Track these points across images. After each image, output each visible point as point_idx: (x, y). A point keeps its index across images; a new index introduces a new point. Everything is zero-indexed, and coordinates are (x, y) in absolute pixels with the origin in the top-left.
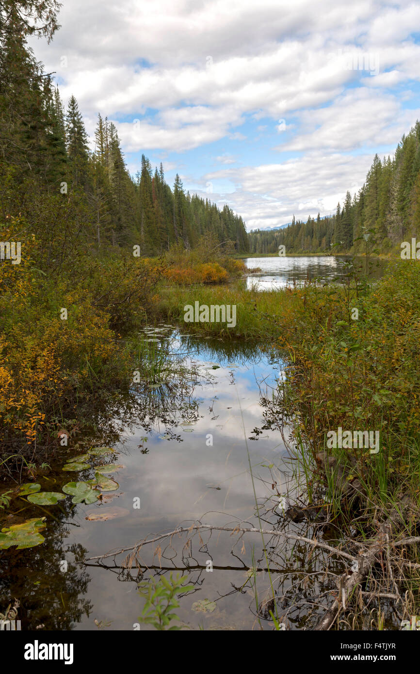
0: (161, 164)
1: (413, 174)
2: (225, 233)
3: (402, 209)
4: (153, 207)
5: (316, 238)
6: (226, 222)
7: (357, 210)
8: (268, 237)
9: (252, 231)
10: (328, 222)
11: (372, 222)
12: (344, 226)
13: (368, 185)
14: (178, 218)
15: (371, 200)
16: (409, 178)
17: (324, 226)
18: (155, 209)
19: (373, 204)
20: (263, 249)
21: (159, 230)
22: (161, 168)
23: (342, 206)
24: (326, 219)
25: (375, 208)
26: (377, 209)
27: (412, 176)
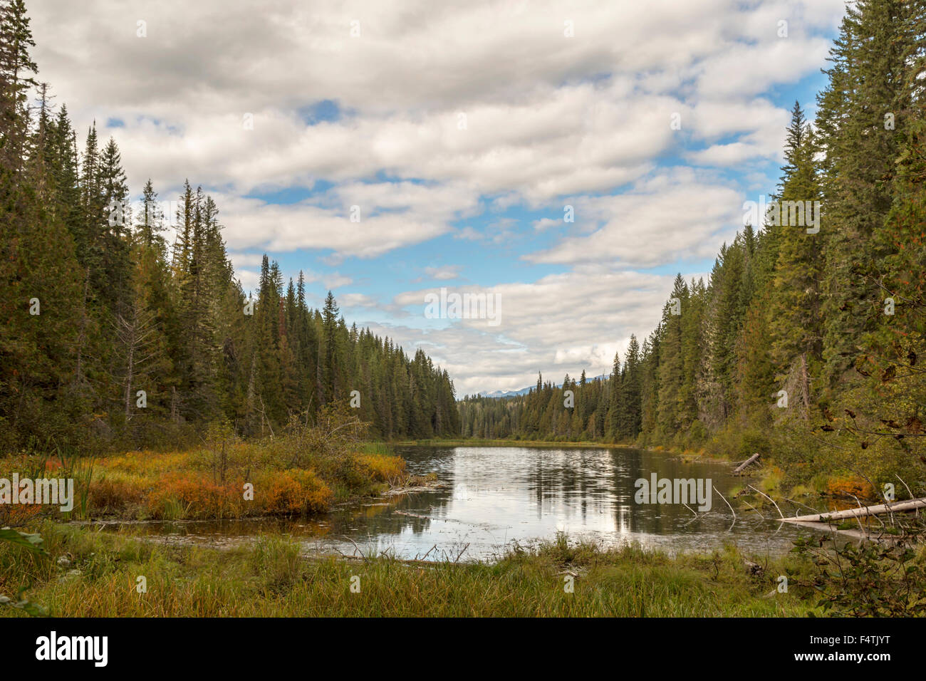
0: (301, 273)
1: (740, 309)
2: (416, 400)
3: (723, 370)
4: (278, 348)
5: (578, 415)
6: (420, 379)
7: (649, 367)
8: (496, 409)
9: (467, 397)
10: (599, 387)
11: (672, 390)
12: (626, 395)
13: (666, 326)
14: (325, 369)
15: (670, 351)
16: (734, 317)
17: (593, 392)
18: (281, 351)
19: (673, 358)
20: (486, 430)
21: (287, 390)
22: (301, 280)
23: (623, 359)
24: (597, 381)
25: (677, 366)
26: (681, 369)
27: (739, 313)
